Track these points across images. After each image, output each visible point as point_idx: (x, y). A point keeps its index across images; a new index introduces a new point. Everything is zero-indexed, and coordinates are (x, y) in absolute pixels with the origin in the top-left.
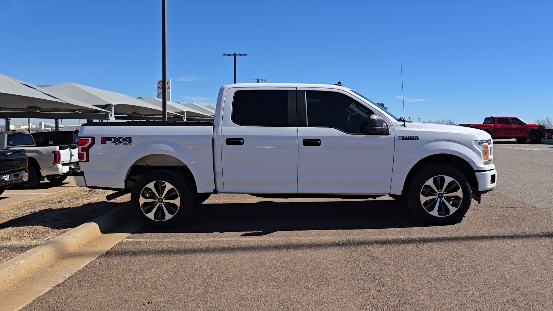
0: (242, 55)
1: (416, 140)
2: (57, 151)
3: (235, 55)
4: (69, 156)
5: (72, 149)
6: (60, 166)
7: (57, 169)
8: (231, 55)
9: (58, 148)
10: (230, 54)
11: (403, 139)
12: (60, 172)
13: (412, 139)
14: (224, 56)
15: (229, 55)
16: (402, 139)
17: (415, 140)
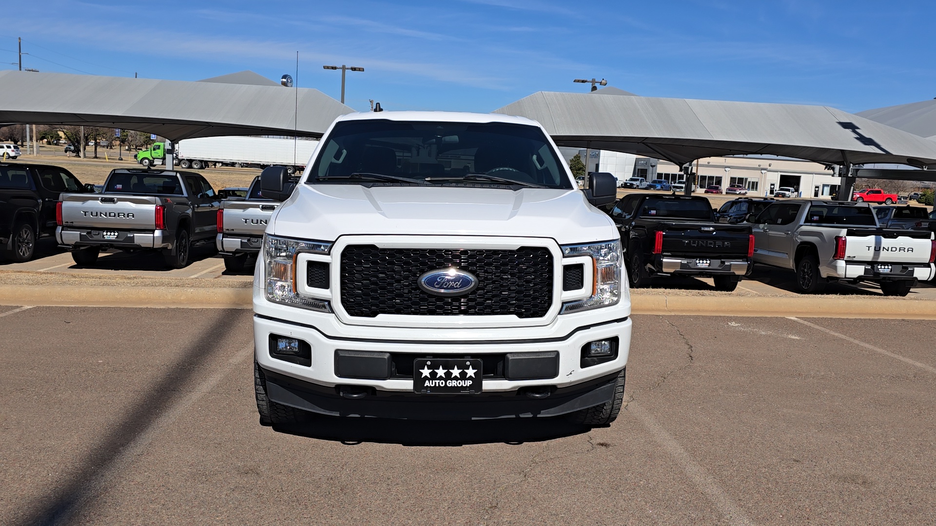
2: (842, 237)
4: (872, 249)
5: (885, 237)
6: (841, 263)
7: (835, 268)
9: (843, 232)
12: (838, 274)
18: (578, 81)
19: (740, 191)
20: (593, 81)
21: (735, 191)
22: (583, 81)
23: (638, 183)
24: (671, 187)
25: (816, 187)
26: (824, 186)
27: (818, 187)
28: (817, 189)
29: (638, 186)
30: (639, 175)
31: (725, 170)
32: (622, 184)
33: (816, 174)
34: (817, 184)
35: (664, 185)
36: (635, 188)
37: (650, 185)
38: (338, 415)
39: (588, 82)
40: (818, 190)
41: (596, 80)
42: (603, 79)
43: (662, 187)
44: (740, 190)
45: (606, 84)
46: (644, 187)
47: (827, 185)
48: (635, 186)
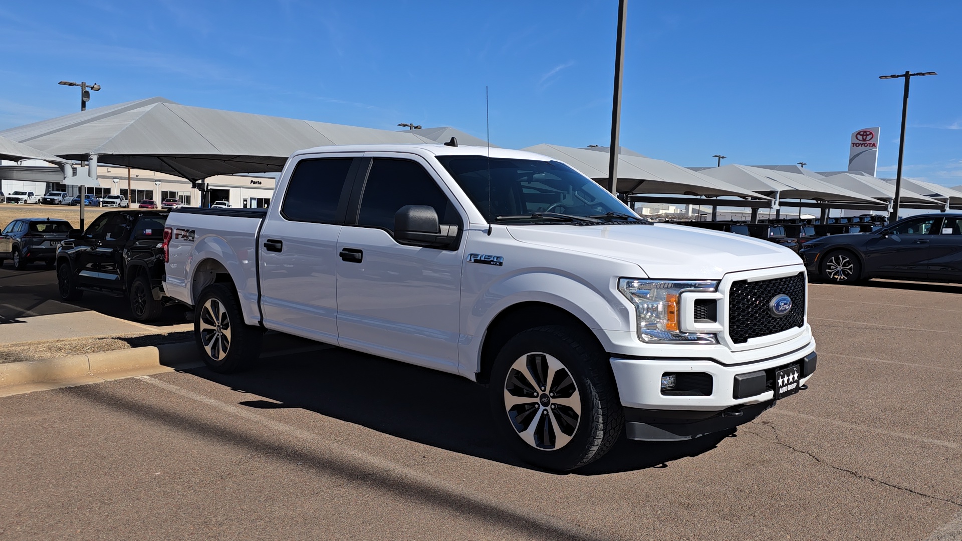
0: (923, 74)
1: (496, 265)
3: (907, 76)
8: (898, 76)
10: (896, 74)
11: (476, 261)
13: (489, 263)
14: (885, 80)
15: (893, 76)
16: (473, 261)
17: (494, 264)
18: (65, 84)
19: (177, 206)
20: (83, 85)
21: (172, 205)
22: (71, 84)
23: (60, 198)
24: (99, 203)
25: (245, 201)
26: (252, 199)
27: (246, 201)
28: (245, 202)
29: (60, 201)
30: (55, 189)
31: (156, 184)
32: (39, 200)
33: (243, 188)
34: (245, 198)
35: (92, 200)
36: (58, 204)
37: (75, 200)
38: (691, 438)
39: (77, 85)
40: (246, 204)
41: (87, 84)
42: (95, 84)
43: (90, 203)
44: (176, 204)
45: (99, 89)
46: (68, 202)
47: (254, 199)
48: (56, 202)
